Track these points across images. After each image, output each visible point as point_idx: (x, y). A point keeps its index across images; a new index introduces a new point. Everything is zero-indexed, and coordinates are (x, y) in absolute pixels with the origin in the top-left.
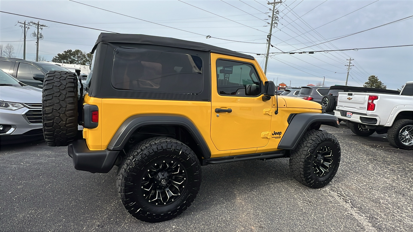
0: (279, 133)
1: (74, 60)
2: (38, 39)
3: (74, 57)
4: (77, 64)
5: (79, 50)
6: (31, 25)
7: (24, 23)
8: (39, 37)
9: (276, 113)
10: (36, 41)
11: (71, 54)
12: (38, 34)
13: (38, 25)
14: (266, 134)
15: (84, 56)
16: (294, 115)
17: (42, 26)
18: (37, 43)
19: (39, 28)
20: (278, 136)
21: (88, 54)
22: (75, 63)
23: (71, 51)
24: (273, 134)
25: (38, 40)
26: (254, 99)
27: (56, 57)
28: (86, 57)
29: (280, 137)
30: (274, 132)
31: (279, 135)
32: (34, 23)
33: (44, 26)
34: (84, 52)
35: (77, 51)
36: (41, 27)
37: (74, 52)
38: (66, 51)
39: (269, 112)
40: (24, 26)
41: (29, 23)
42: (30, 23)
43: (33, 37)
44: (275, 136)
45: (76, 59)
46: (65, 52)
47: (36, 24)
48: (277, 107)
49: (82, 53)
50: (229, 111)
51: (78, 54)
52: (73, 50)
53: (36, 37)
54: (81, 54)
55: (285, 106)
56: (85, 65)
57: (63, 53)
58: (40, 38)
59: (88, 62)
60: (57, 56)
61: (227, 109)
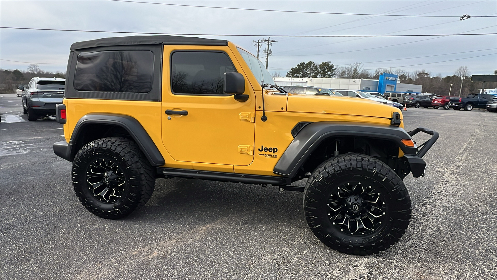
0: (275, 150)
1: (306, 73)
2: (268, 55)
3: (306, 70)
4: (308, 77)
5: (312, 61)
6: (263, 42)
7: (258, 41)
8: (268, 53)
9: (264, 119)
10: (266, 58)
11: (304, 67)
12: (268, 51)
13: (269, 41)
14: (245, 148)
15: (316, 68)
16: (306, 124)
17: (272, 41)
18: (267, 59)
19: (270, 44)
20: (272, 153)
21: (320, 65)
22: (307, 76)
23: (304, 63)
24: (261, 150)
25: (268, 57)
26: (224, 99)
27: (290, 72)
28: (318, 69)
29: (276, 156)
30: (262, 147)
31: (274, 153)
32: (266, 40)
33: (274, 42)
34: (316, 63)
35: (310, 63)
36: (271, 43)
37: (307, 64)
38: (300, 64)
39: (248, 116)
40: (258, 45)
41: (261, 41)
42: (263, 41)
43: (264, 54)
44: (263, 152)
45: (308, 72)
46: (298, 65)
47: (267, 41)
48: (264, 111)
49: (315, 65)
50: (185, 113)
51: (310, 66)
52: (306, 63)
53: (266, 54)
54: (313, 66)
55: (284, 110)
56: (316, 77)
57: (297, 67)
58: (270, 54)
59: (320, 74)
60: (291, 70)
61: (182, 110)
